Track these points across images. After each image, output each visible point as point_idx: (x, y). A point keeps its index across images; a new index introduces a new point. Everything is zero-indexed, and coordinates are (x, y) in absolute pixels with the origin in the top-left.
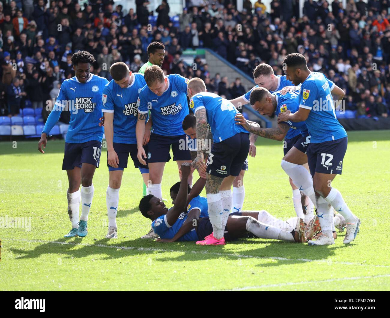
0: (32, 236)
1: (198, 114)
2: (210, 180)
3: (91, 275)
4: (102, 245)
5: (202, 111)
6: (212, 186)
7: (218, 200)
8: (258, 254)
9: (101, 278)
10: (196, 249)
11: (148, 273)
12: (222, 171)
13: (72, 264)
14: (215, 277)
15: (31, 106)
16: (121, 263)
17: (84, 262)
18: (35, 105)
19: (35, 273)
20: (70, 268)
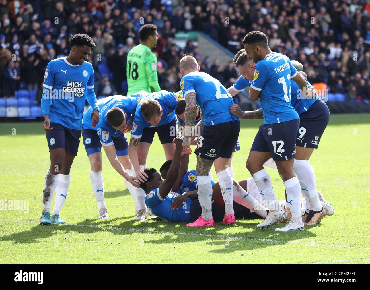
0: (26, 217)
1: (188, 98)
2: (201, 163)
3: (83, 256)
4: (94, 226)
5: (191, 95)
6: (202, 168)
7: (209, 182)
8: (247, 236)
9: (92, 258)
10: (187, 230)
11: (139, 254)
12: (212, 154)
13: (64, 244)
14: (205, 258)
15: (26, 88)
16: (112, 243)
17: (75, 242)
18: (30, 87)
19: (28, 253)
20: (62, 249)
